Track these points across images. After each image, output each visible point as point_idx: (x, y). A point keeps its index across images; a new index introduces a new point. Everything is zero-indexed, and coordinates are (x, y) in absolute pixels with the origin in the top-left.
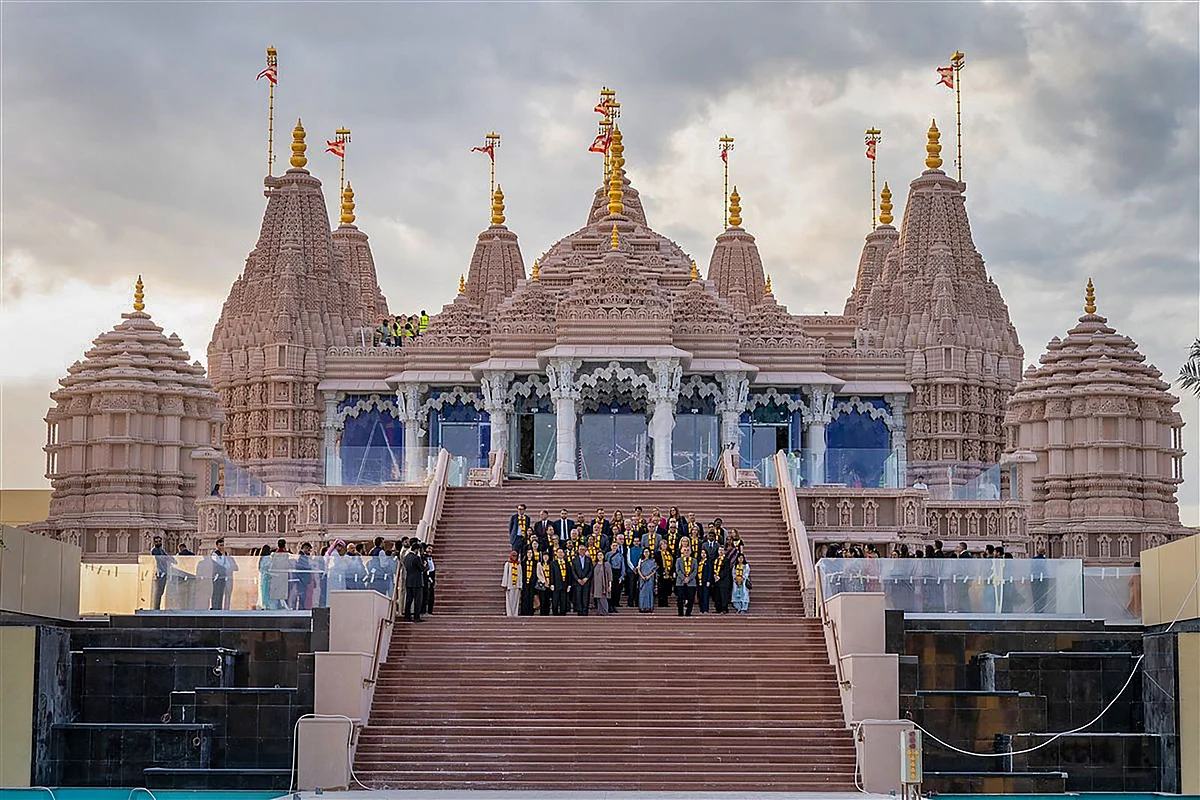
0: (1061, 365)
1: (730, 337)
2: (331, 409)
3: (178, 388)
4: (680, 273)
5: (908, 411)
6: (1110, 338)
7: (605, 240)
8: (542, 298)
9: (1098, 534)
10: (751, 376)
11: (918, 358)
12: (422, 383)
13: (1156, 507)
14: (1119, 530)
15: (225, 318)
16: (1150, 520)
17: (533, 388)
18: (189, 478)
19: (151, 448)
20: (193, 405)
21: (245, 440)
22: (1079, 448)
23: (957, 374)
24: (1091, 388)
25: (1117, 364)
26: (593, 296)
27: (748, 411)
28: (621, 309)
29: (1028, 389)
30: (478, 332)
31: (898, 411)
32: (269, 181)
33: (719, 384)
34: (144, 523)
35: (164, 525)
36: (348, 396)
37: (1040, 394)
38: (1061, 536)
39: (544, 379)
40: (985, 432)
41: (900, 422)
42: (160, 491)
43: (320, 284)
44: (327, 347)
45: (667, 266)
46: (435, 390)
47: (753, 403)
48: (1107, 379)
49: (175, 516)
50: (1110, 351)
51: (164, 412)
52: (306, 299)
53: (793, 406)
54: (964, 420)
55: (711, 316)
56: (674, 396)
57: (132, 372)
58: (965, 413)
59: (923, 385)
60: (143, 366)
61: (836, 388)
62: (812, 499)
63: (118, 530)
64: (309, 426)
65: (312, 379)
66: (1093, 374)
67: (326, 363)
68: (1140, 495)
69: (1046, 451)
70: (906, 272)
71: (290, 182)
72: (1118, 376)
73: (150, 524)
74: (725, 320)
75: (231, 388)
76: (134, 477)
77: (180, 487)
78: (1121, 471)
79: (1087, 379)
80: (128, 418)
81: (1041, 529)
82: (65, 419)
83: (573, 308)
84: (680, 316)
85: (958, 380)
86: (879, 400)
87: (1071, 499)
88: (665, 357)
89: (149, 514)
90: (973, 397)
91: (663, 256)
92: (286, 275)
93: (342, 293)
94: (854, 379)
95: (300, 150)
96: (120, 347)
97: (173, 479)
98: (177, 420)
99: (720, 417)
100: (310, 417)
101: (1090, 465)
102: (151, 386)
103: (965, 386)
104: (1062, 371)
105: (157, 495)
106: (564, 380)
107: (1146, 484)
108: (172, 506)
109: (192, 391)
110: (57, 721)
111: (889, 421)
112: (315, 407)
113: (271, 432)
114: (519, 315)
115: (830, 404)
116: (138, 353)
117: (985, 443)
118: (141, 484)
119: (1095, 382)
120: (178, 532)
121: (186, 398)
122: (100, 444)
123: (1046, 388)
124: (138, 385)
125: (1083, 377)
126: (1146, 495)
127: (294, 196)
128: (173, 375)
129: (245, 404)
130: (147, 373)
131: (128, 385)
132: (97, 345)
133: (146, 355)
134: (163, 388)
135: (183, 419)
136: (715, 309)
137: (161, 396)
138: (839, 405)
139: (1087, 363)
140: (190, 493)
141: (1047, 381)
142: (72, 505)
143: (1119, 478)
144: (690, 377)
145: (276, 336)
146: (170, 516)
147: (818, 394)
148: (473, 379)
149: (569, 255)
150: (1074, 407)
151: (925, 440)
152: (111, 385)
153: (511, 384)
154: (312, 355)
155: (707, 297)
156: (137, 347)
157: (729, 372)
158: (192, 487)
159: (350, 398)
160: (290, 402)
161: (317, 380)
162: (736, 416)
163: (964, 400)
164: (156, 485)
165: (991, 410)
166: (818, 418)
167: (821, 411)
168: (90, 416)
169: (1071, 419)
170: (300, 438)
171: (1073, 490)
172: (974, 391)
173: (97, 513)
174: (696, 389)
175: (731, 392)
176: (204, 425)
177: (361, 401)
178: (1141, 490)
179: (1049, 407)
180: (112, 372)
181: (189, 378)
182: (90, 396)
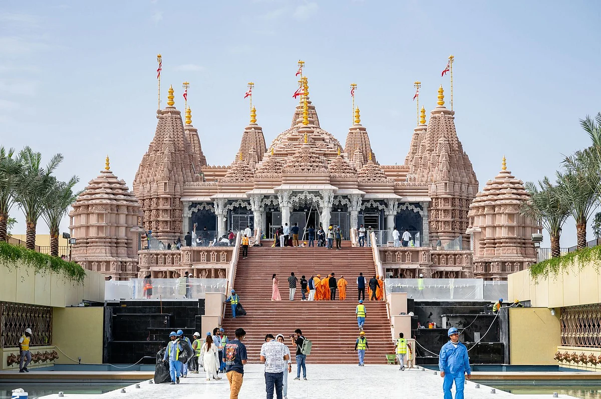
0: (492, 191)
1: (354, 179)
2: (186, 209)
3: (125, 203)
4: (333, 151)
5: (429, 209)
6: (512, 180)
7: (301, 137)
8: (275, 163)
9: (506, 262)
10: (362, 196)
11: (433, 186)
12: (225, 198)
13: (530, 251)
14: (514, 260)
15: (141, 170)
16: (528, 256)
17: (272, 201)
18: (129, 240)
19: (114, 227)
20: (131, 210)
21: (150, 222)
22: (498, 226)
23: (450, 193)
24: (504, 202)
25: (515, 191)
26: (297, 164)
27: (361, 210)
28: (309, 170)
29: (478, 202)
30: (248, 177)
31: (425, 209)
32: (159, 112)
33: (349, 200)
34: (111, 259)
35: (120, 259)
36: (193, 203)
37: (482, 204)
38: (490, 263)
39: (276, 197)
40: (462, 218)
41: (426, 214)
42: (118, 245)
43: (181, 156)
44: (184, 182)
45: (327, 148)
46: (230, 202)
47: (364, 206)
48: (510, 198)
49: (124, 255)
50: (512, 186)
51: (119, 213)
52: (175, 163)
53: (380, 208)
54: (453, 213)
55: (346, 171)
56: (331, 205)
57: (106, 196)
58: (453, 210)
59: (436, 198)
60: (110, 194)
61: (398, 200)
62: (386, 251)
63: (101, 262)
64: (177, 216)
65: (178, 196)
66: (504, 196)
67: (184, 189)
68: (524, 246)
69: (485, 228)
70: (428, 150)
71: (167, 112)
72: (514, 196)
73: (115, 259)
74: (352, 173)
75: (144, 200)
76: (108, 240)
77: (126, 243)
78: (515, 236)
79: (502, 198)
80: (105, 215)
81: (483, 260)
82: (78, 215)
83: (288, 168)
84: (333, 171)
85: (450, 196)
86: (417, 204)
87: (495, 247)
88: (327, 188)
89: (114, 255)
90: (457, 203)
91: (326, 144)
92: (166, 152)
93: (190, 159)
94: (406, 195)
95: (171, 98)
96: (100, 185)
97: (123, 240)
98: (124, 216)
99: (350, 212)
100: (177, 213)
101: (502, 233)
102: (115, 202)
103: (453, 198)
104: (491, 194)
105: (116, 247)
106: (285, 199)
107: (526, 241)
108: (123, 251)
109: (131, 204)
110: (109, 340)
111: (421, 213)
112: (180, 208)
113: (160, 219)
114: (266, 171)
115: (396, 206)
116: (108, 188)
117: (462, 222)
118: (110, 243)
119: (505, 199)
120: (126, 262)
121: (128, 207)
122: (92, 226)
123: (485, 201)
124: (109, 201)
125: (501, 197)
126: (526, 246)
127: (169, 118)
128: (122, 197)
129: (150, 207)
130: (112, 196)
131: (104, 201)
132: (90, 184)
133: (111, 189)
134: (119, 203)
135: (126, 215)
136: (348, 167)
137: (118, 206)
138: (400, 206)
139: (502, 191)
140: (130, 246)
141: (485, 198)
142: (81, 251)
143: (515, 239)
144: (337, 196)
145: (163, 178)
146: (122, 255)
147: (391, 203)
148: (246, 197)
149: (286, 143)
150: (496, 209)
151: (436, 221)
152: (98, 201)
153: (262, 199)
154: (178, 186)
155: (344, 162)
156: (107, 185)
157: (353, 194)
158: (130, 243)
159: (194, 204)
160: (169, 206)
161: (180, 197)
162: (357, 213)
163: (453, 205)
164: (116, 243)
165: (464, 209)
166: (391, 213)
167: (392, 209)
168: (88, 214)
169: (495, 214)
170: (173, 221)
171: (496, 244)
172: (457, 201)
173: (92, 255)
174: (340, 201)
175: (354, 203)
176: (135, 217)
177: (199, 206)
178: (524, 243)
179: (486, 209)
180: (98, 196)
181: (129, 198)
182: (88, 206)
